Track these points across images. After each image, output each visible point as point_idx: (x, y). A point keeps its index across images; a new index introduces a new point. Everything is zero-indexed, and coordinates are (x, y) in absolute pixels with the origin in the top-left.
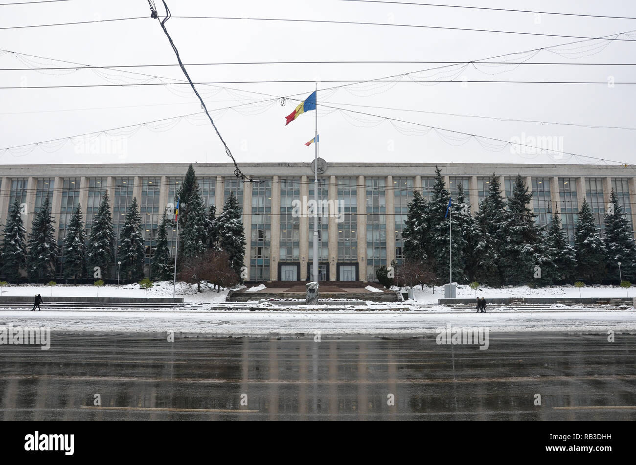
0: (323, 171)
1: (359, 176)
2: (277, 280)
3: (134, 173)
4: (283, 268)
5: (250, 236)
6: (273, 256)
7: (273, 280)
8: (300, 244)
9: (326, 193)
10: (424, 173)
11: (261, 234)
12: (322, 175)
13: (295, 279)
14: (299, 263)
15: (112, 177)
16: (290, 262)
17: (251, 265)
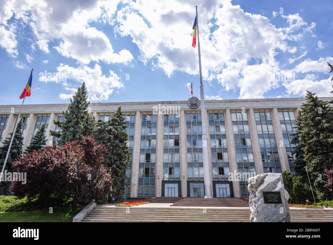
0: (197, 106)
1: (226, 109)
2: (161, 196)
3: (52, 111)
4: (166, 185)
5: (138, 158)
6: (157, 175)
7: (157, 196)
8: (180, 165)
9: (200, 124)
10: (280, 106)
11: (148, 157)
12: (196, 109)
13: (177, 195)
14: (180, 181)
15: (34, 114)
16: (172, 180)
17: (139, 184)
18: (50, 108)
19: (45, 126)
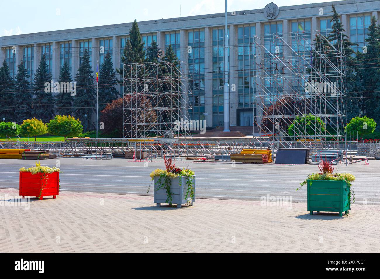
0: (275, 16)
4: (242, 114)
6: (231, 103)
12: (275, 20)
14: (256, 109)
16: (247, 108)
17: (214, 113)
18: (110, 30)
19: (110, 52)
